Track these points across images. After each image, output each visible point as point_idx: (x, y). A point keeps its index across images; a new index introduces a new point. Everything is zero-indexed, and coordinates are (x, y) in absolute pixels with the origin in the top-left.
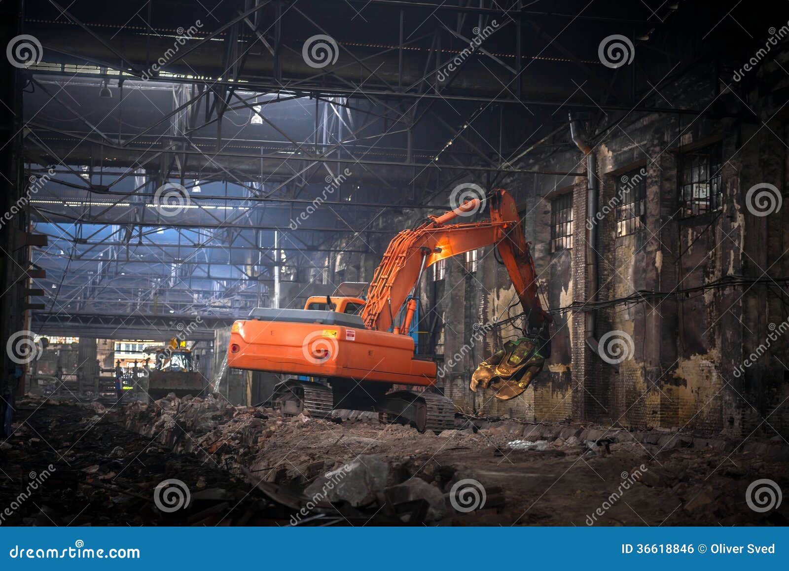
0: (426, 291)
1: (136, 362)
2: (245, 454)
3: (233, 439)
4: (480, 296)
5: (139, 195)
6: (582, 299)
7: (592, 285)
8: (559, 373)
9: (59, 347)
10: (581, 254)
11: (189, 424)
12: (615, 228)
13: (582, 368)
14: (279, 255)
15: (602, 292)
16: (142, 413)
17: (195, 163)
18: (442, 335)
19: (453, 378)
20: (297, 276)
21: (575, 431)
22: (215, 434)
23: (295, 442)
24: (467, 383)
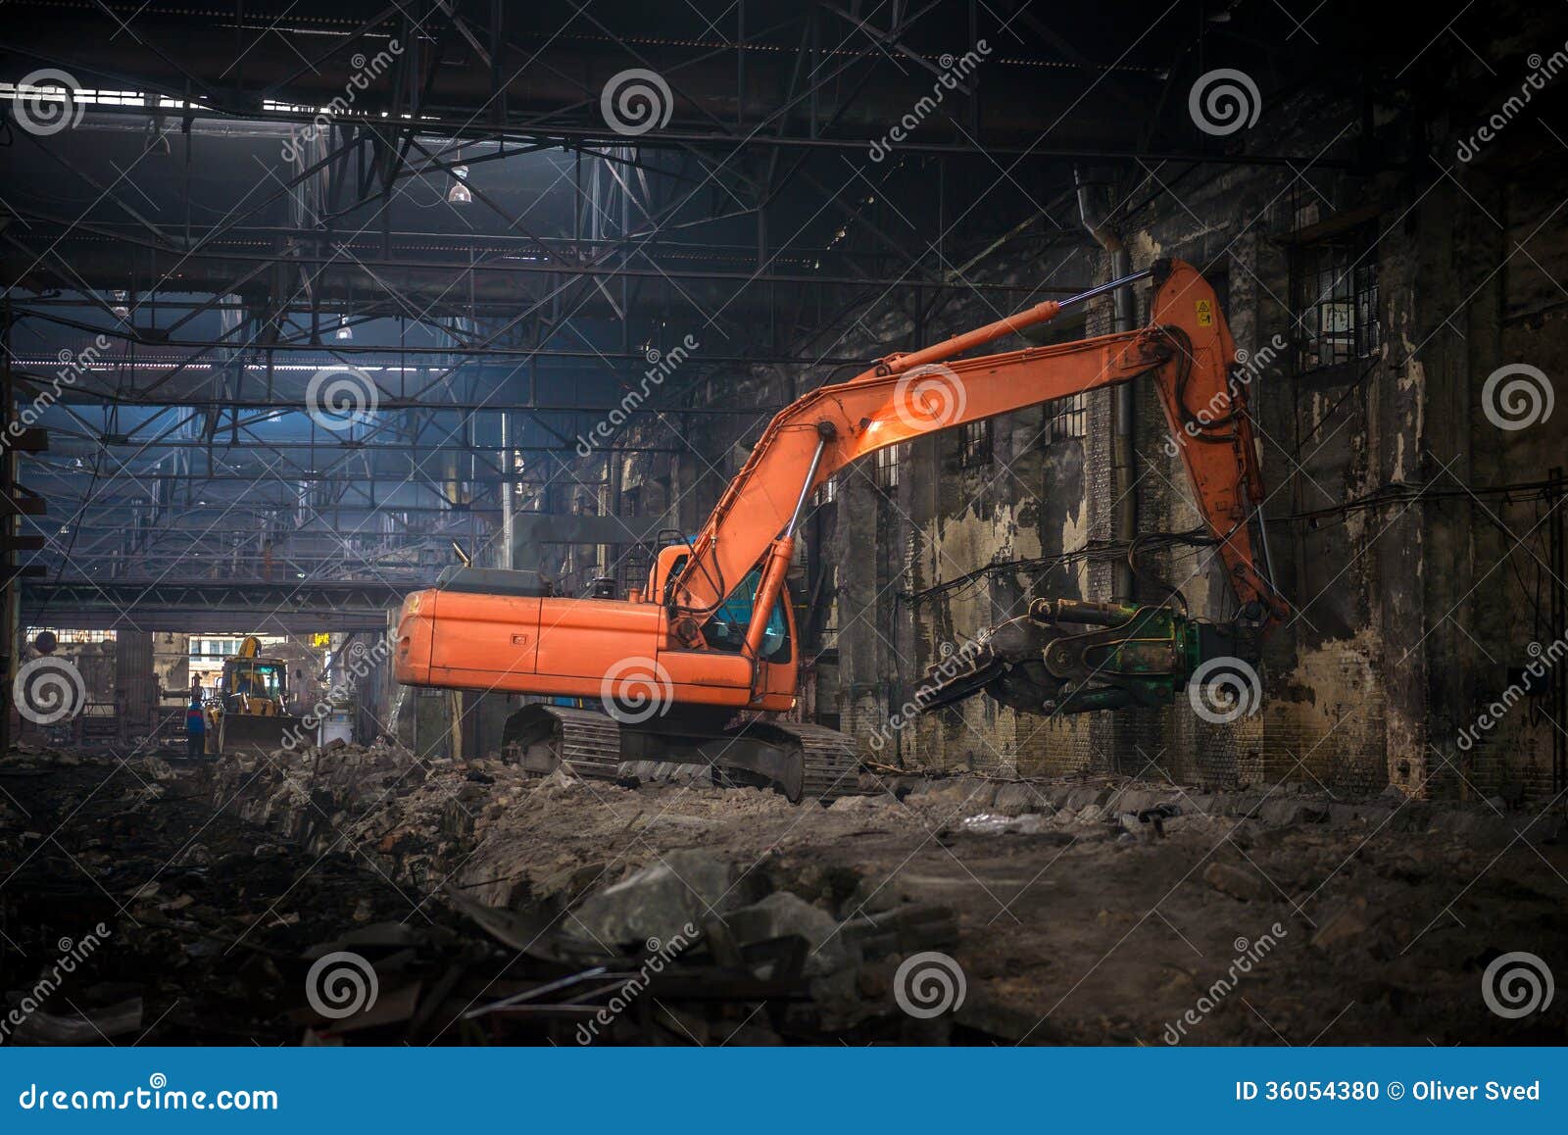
2: (449, 853)
3: (426, 824)
4: (906, 532)
5: (230, 346)
6: (1106, 536)
7: (1126, 510)
9: (78, 650)
10: (1104, 446)
11: (338, 795)
14: (511, 460)
15: (1146, 521)
16: (245, 776)
17: (339, 282)
18: (834, 612)
19: (857, 695)
20: (546, 501)
21: (1095, 794)
22: (390, 814)
23: (547, 826)
24: (884, 703)
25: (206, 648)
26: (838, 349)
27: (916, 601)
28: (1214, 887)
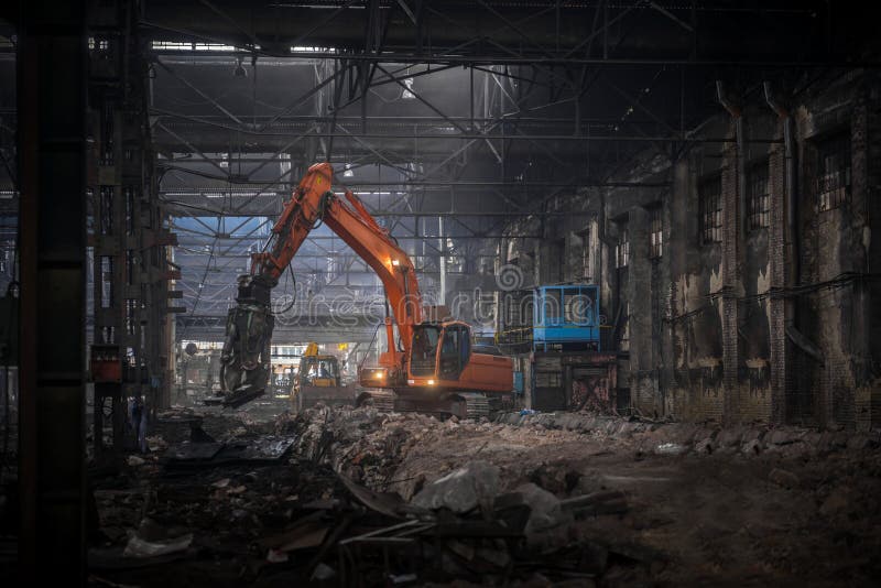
0: (608, 280)
1: (292, 368)
2: (387, 465)
3: (378, 449)
4: (667, 283)
5: (286, 183)
6: (781, 284)
7: (792, 268)
8: (757, 369)
9: (210, 353)
10: (779, 232)
11: (336, 434)
12: (817, 201)
13: (783, 362)
14: (445, 243)
15: (804, 276)
16: (291, 423)
17: (344, 145)
18: (627, 329)
19: (640, 377)
20: (466, 267)
21: (758, 433)
22: (361, 443)
23: (440, 450)
24: (656, 382)
25: (280, 352)
26: (629, 177)
27: (673, 323)
28: (773, 481)
